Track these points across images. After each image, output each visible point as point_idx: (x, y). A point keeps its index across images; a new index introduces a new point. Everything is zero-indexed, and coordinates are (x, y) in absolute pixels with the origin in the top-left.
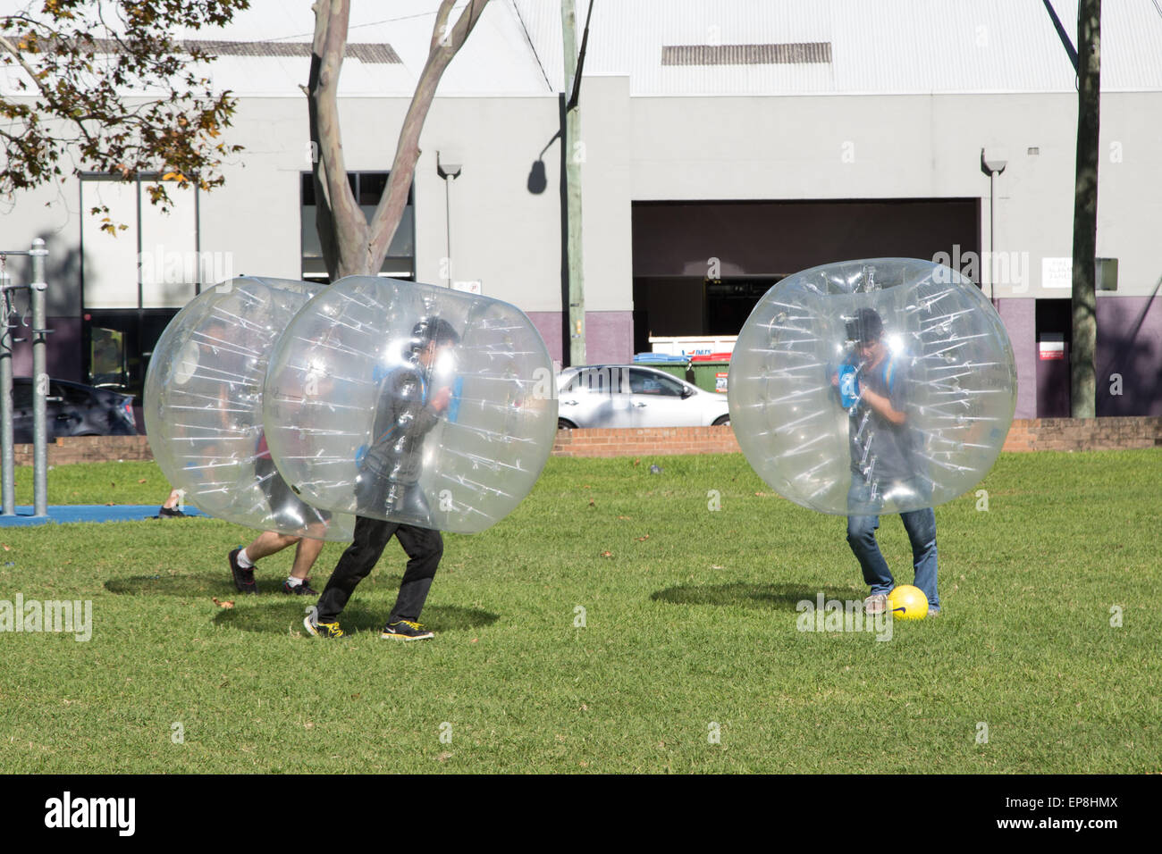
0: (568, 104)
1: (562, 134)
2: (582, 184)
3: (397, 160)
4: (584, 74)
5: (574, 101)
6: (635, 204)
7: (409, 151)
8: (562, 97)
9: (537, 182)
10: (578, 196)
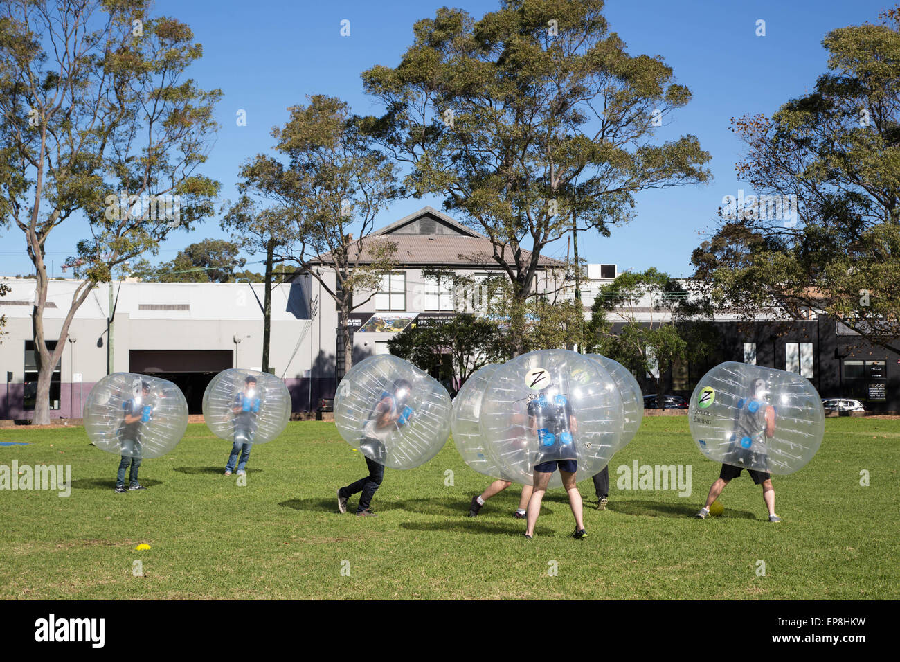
0: (110, 321)
1: (108, 330)
2: (114, 345)
3: (61, 337)
4: (116, 312)
5: (112, 320)
6: (131, 351)
7: (65, 334)
8: (108, 319)
9: (100, 344)
10: (113, 348)
